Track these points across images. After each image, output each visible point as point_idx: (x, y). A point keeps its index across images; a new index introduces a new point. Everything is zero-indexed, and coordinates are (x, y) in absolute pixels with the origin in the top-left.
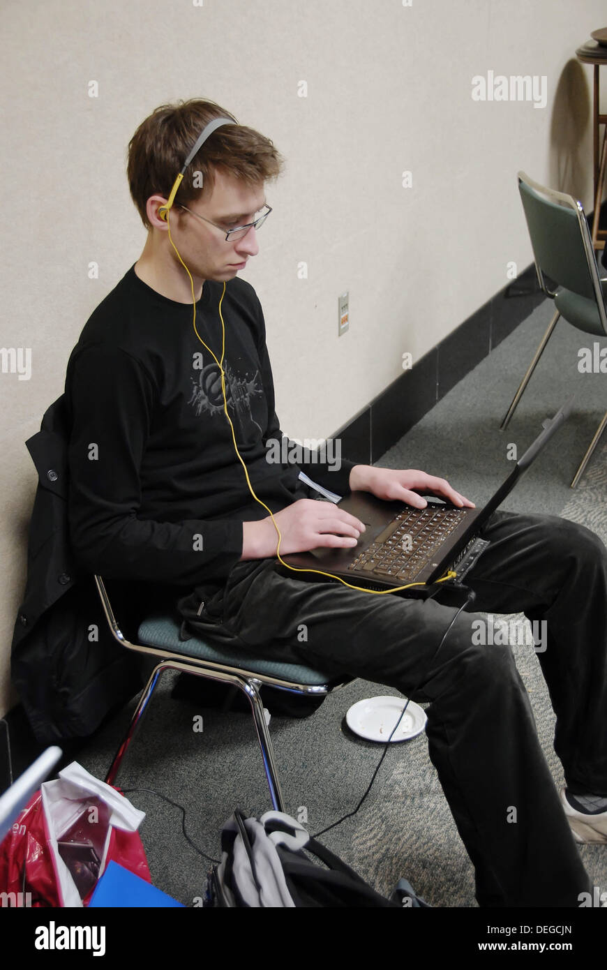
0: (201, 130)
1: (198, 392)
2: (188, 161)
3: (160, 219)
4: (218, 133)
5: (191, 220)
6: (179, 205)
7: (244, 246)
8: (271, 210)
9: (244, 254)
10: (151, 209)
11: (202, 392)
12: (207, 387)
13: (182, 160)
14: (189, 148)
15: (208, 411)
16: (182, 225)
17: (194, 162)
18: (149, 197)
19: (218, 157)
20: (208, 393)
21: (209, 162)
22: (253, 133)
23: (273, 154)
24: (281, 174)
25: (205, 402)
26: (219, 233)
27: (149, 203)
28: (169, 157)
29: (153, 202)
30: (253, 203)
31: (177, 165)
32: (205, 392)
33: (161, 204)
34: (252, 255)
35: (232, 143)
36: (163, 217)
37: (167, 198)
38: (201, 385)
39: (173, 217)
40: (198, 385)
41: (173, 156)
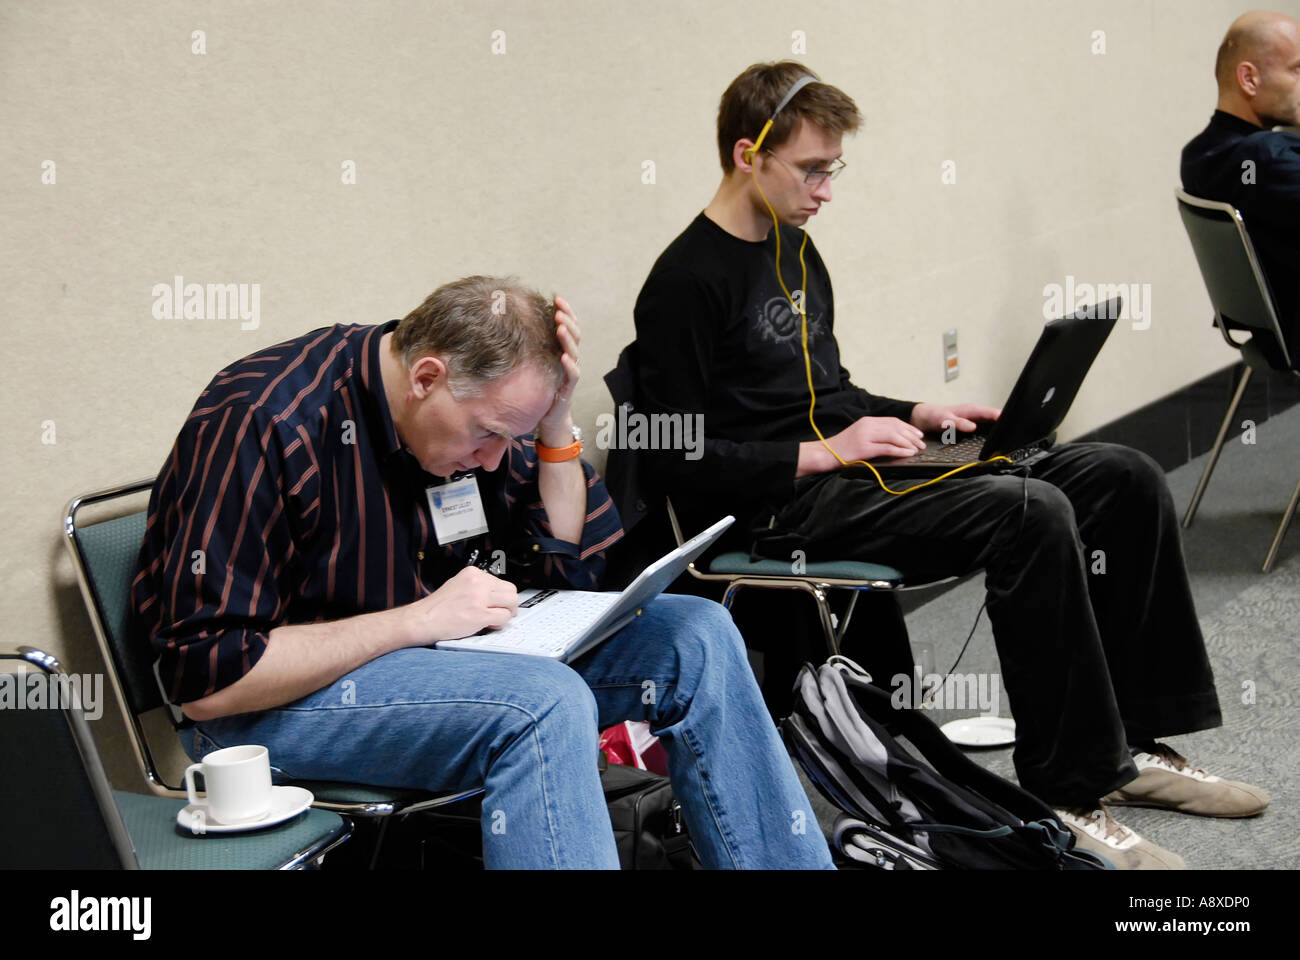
0: (793, 83)
1: (764, 319)
2: (779, 109)
3: (746, 162)
4: (809, 88)
5: (774, 164)
6: (764, 149)
7: (821, 192)
8: (845, 165)
9: (819, 200)
10: (738, 151)
11: (767, 322)
12: (772, 316)
13: (773, 106)
14: (780, 98)
15: (773, 339)
16: (765, 168)
17: (784, 110)
18: (739, 139)
19: (806, 107)
20: (773, 323)
21: (798, 111)
22: (838, 92)
23: (854, 110)
24: (860, 127)
25: (770, 330)
26: (799, 175)
27: (737, 146)
28: (762, 104)
29: (741, 145)
30: (832, 153)
31: (769, 112)
32: (770, 321)
33: (748, 147)
34: (825, 200)
35: (818, 97)
36: (747, 160)
37: (754, 142)
38: (766, 314)
39: (758, 161)
40: (763, 314)
41: (766, 104)
